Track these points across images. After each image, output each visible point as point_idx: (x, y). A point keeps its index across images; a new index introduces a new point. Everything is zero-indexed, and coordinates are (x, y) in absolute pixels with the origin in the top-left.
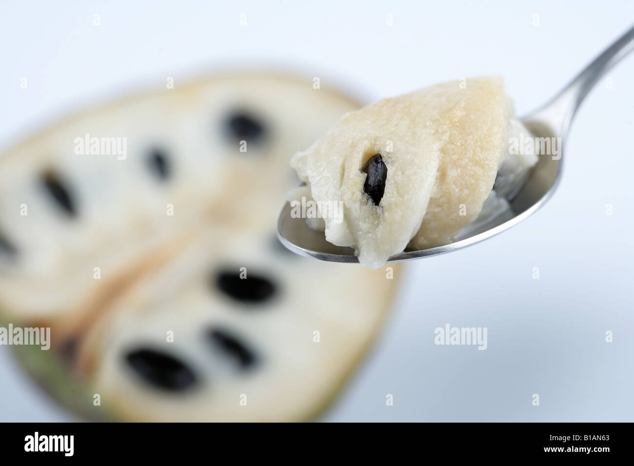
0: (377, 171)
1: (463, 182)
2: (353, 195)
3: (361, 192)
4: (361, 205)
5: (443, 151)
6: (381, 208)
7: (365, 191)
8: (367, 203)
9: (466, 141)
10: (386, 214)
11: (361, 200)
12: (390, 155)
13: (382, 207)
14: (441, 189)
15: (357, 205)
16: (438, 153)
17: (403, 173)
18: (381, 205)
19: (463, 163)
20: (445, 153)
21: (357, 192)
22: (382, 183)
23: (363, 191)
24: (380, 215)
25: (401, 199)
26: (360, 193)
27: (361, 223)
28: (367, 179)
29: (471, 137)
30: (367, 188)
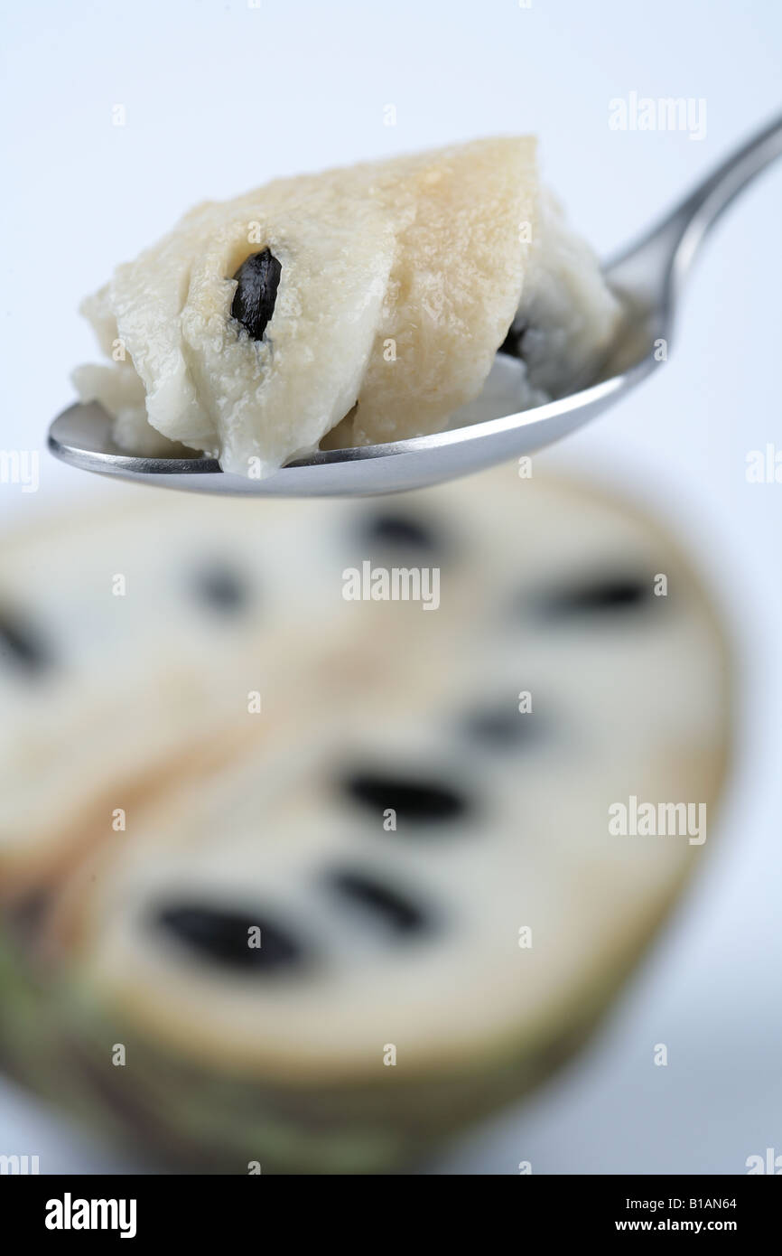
0: (259, 273)
1: (448, 301)
2: (207, 321)
3: (225, 318)
4: (224, 341)
5: (403, 239)
6: (267, 343)
7: (233, 315)
8: (237, 340)
9: (453, 221)
10: (278, 355)
11: (225, 333)
12: (285, 243)
13: (270, 341)
14: (399, 312)
15: (217, 344)
16: (393, 241)
17: (314, 274)
18: (268, 336)
19: (446, 261)
20: (406, 244)
21: (217, 316)
22: (269, 295)
23: (229, 316)
24: (265, 358)
25: (311, 323)
26: (222, 318)
27: (224, 379)
28: (239, 291)
29: (463, 214)
30: (237, 308)
